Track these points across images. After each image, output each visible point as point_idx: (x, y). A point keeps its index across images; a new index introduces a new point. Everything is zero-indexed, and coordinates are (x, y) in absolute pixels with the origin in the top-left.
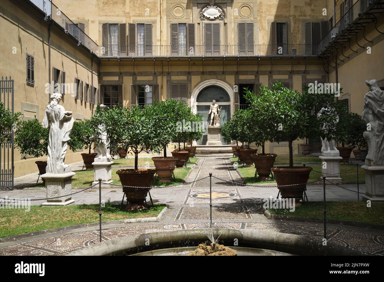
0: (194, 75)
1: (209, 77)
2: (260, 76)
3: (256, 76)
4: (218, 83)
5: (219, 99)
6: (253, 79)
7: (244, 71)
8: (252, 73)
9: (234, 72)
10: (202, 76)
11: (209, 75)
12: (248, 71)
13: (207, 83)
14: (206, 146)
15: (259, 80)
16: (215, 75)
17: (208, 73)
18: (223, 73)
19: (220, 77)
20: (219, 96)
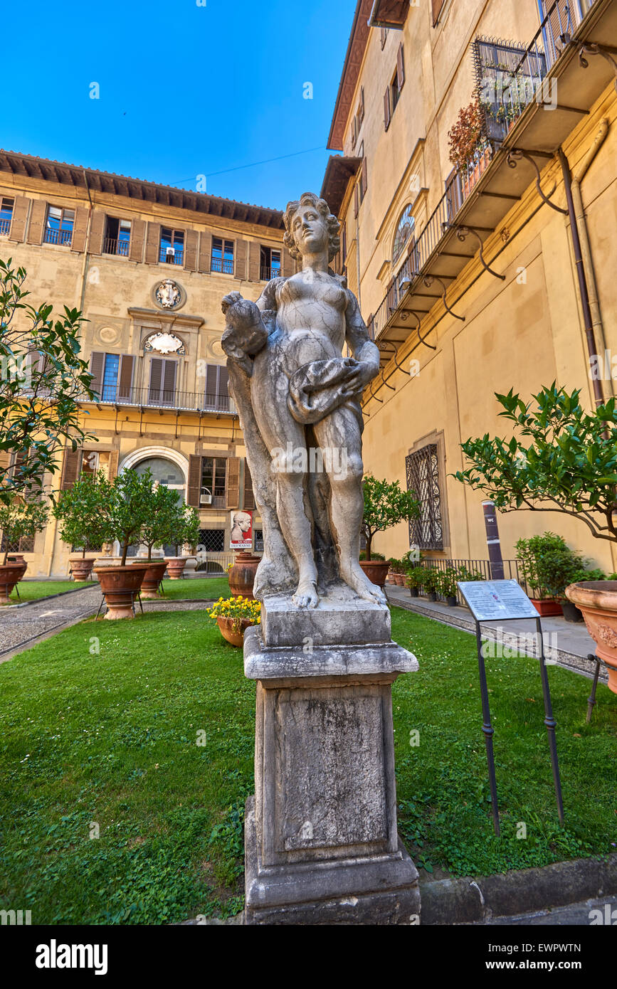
0: (124, 437)
1: (151, 441)
2: (237, 446)
3: (230, 447)
4: (166, 452)
5: (166, 478)
6: (226, 451)
7: (210, 437)
8: (224, 441)
9: (195, 437)
10: (140, 439)
11: (153, 439)
12: (217, 438)
13: (146, 452)
14: (135, 557)
15: (234, 453)
16: (162, 439)
17: (150, 436)
18: (176, 438)
19: (170, 443)
20: (167, 475)
